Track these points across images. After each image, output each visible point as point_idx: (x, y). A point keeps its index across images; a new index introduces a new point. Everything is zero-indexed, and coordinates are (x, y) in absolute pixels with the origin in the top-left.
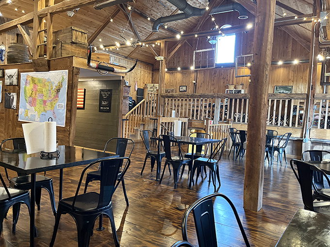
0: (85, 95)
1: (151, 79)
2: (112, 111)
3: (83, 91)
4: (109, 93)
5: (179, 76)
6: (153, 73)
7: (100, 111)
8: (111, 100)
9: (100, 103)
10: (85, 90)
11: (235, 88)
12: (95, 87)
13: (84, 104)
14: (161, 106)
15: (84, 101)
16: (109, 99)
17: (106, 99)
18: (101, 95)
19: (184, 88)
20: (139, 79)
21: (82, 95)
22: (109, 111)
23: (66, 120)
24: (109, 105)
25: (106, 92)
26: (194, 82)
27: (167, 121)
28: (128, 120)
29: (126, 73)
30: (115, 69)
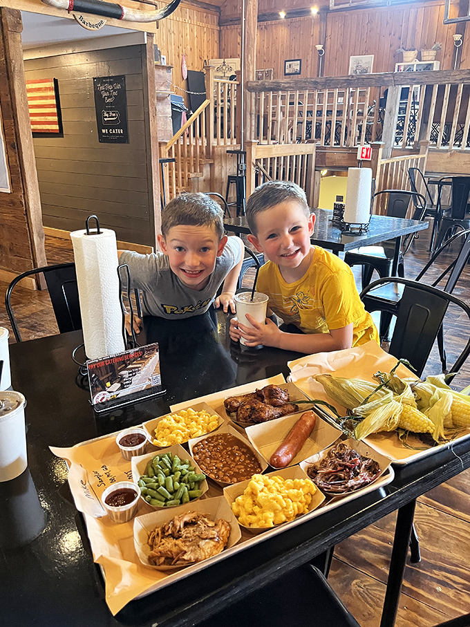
0: (57, 97)
1: (216, 46)
2: (130, 137)
3: (52, 84)
4: (119, 86)
5: (282, 33)
6: (220, 31)
7: (103, 139)
8: (125, 105)
9: (99, 117)
10: (56, 81)
11: (419, 57)
12: (80, 73)
13: (60, 123)
14: (248, 116)
15: (59, 114)
16: (120, 103)
17: (111, 104)
18: (97, 94)
19: (296, 66)
20: (189, 47)
21: (51, 97)
22: (123, 139)
23: (11, 173)
24: (123, 122)
25: (111, 83)
26: (320, 47)
27: (268, 157)
28: (174, 160)
29: (157, 21)
30: (125, 10)
